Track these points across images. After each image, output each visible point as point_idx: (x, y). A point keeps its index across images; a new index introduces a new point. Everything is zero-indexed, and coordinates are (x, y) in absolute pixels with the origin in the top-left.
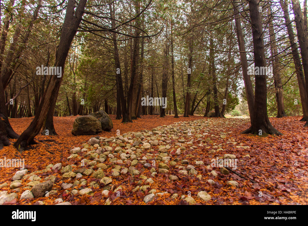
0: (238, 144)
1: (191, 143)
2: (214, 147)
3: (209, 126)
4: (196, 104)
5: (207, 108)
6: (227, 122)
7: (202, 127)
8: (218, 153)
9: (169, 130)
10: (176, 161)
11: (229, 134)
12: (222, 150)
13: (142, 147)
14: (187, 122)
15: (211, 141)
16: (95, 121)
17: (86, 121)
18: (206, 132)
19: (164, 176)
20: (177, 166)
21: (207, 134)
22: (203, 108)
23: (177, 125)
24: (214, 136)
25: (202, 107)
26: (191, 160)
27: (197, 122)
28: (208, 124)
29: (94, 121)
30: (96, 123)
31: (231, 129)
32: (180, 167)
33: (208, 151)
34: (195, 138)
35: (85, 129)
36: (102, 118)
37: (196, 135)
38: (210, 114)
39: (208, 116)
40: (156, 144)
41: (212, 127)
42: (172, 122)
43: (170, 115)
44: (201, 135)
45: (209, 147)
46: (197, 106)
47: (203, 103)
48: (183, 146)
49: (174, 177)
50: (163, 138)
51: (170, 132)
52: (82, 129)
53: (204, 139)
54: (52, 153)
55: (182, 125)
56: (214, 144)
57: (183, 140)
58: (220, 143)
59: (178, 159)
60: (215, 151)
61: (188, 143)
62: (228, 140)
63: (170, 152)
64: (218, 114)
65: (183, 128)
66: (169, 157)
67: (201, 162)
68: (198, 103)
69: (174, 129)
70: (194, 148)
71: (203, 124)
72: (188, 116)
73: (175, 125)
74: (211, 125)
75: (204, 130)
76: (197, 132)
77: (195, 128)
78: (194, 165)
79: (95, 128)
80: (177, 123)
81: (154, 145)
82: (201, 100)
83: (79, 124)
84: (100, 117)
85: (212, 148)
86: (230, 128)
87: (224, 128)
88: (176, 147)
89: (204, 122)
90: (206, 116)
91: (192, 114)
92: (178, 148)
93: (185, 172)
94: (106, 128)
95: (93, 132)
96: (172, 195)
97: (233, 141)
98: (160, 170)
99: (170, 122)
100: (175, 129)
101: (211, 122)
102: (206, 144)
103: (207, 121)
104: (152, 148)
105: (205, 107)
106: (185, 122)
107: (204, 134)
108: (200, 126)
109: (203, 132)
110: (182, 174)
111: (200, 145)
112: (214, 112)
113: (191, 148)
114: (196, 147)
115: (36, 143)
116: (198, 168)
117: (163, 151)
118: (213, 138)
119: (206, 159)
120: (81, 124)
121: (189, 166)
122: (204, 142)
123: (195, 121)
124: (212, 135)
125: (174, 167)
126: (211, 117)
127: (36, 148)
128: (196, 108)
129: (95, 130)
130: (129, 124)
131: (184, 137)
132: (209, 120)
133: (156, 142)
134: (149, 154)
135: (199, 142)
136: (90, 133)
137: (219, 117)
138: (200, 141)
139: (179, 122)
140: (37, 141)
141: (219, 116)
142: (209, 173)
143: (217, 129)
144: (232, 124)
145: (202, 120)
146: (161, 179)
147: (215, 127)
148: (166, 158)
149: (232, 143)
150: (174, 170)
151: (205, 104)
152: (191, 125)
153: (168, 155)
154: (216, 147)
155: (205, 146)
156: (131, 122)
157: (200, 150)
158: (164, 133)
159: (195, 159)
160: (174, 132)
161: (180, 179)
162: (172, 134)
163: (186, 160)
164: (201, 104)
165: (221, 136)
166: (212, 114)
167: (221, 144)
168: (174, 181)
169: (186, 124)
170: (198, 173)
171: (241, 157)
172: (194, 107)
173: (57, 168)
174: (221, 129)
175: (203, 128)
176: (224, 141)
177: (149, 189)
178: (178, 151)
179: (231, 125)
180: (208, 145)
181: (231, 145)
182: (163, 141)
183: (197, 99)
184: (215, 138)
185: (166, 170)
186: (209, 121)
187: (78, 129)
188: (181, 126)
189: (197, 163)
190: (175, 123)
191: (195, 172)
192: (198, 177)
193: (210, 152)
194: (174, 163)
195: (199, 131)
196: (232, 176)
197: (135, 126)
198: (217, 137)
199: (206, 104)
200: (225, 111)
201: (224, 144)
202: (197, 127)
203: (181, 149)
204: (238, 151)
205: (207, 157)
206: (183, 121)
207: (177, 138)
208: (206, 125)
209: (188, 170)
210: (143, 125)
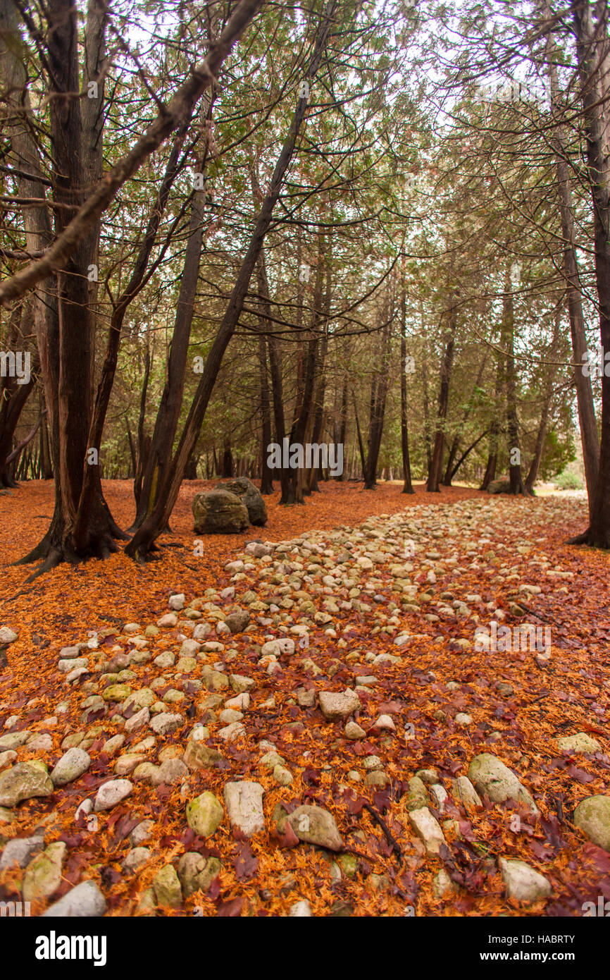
0: (552, 567)
1: (453, 560)
2: (502, 571)
3: (491, 518)
4: (459, 456)
5: (488, 467)
6: (539, 511)
7: (476, 522)
8: (510, 583)
9: (398, 529)
10: (430, 593)
11: (537, 544)
12: (518, 577)
13: (356, 565)
14: (437, 508)
15: (497, 559)
16: (239, 504)
17: (222, 505)
18: (486, 537)
19: (415, 616)
20: (433, 603)
21: (487, 541)
22: (479, 465)
23: (412, 514)
24: (503, 548)
25: (476, 465)
26: (457, 592)
27: (462, 508)
28: (491, 514)
29: (236, 504)
30: (241, 509)
31: (544, 531)
32: (439, 604)
33: (489, 579)
34: (462, 550)
35: (220, 520)
36: (245, 495)
37: (463, 544)
38: (497, 486)
39: (492, 490)
40: (383, 561)
41: (498, 523)
42: (400, 507)
43: (388, 482)
44: (473, 545)
45: (491, 572)
46: (461, 461)
47: (478, 452)
48: (439, 566)
49: (432, 617)
50: (392, 549)
51: (401, 534)
52: (214, 521)
53: (481, 552)
54: (195, 570)
55: (425, 514)
56: (503, 565)
57: (437, 555)
58: (513, 563)
59: (435, 590)
60: (502, 579)
61: (448, 561)
62: (532, 557)
63: (413, 577)
64: (518, 487)
65: (430, 523)
66: (416, 587)
67: (477, 598)
68: (466, 454)
69: (410, 526)
70: (461, 572)
71: (478, 514)
72: (437, 490)
73: (409, 514)
74: (497, 517)
75: (482, 530)
76: (463, 535)
77: (457, 525)
78: (465, 600)
79: (238, 519)
80: (412, 509)
81: (378, 563)
82: (474, 445)
83: (208, 510)
84: (240, 493)
85: (497, 573)
86: (544, 528)
87: (529, 526)
88: (423, 567)
89: (480, 508)
90: (484, 488)
91: (447, 483)
92: (428, 570)
93: (450, 611)
94: (256, 518)
95: (234, 527)
96: (435, 638)
97: (542, 561)
98: (406, 606)
99: (394, 505)
100: (412, 526)
101: (498, 508)
102: (485, 565)
103: (487, 504)
104: (377, 569)
105: (483, 463)
106: (431, 506)
107: (483, 541)
108: (470, 518)
109: (479, 535)
110: (446, 614)
111: (474, 566)
112: (508, 479)
113: (455, 571)
114: (465, 570)
115: (157, 550)
116: (472, 605)
117: (400, 574)
118: (500, 552)
119: (485, 592)
120: (211, 510)
121: (456, 602)
122: (481, 560)
123: (456, 505)
124: (500, 546)
125: (428, 603)
126: (497, 492)
127: (161, 559)
128: (458, 465)
129: (238, 524)
130: (298, 507)
131: (435, 546)
132: (492, 502)
133: (381, 557)
134: (375, 580)
135: (470, 559)
136: (228, 530)
137: (520, 495)
138: (472, 557)
139: (418, 507)
140: (157, 545)
141: (521, 492)
142: (491, 614)
143: (511, 528)
144: (552, 515)
145: (476, 503)
146: (411, 619)
147: (508, 522)
148: (410, 589)
149: (538, 566)
150: (428, 607)
151: (483, 457)
152: (447, 516)
153: (413, 583)
154: (506, 571)
155: (483, 569)
156: (302, 502)
157: (474, 576)
158: (389, 537)
159: (464, 591)
160: (412, 533)
161: (443, 621)
162: (408, 538)
163: (449, 593)
164: (473, 455)
165: (520, 549)
166: (503, 484)
167: (516, 567)
168: (434, 622)
169: (436, 511)
170: (472, 614)
171: (551, 592)
172: (455, 463)
173: (230, 595)
174: (522, 529)
175: (478, 525)
176: (524, 559)
177: (398, 631)
178: (431, 577)
179: (548, 520)
180: (490, 567)
181: (537, 569)
182: (395, 555)
183: (464, 443)
184: (505, 553)
185: (416, 608)
186: (492, 504)
187: (207, 520)
188: (423, 517)
189: (470, 598)
190: (407, 508)
191: (468, 612)
192: (472, 618)
193: (493, 581)
194: (427, 597)
195: (469, 532)
196: (529, 618)
197: (313, 514)
198: (510, 549)
199: (487, 456)
200: (538, 476)
201: (523, 566)
202: (464, 521)
203: (436, 573)
204: (548, 581)
205: (487, 589)
206: (427, 503)
207: (422, 548)
208: (486, 515)
209: (456, 608)
210: (332, 511)
